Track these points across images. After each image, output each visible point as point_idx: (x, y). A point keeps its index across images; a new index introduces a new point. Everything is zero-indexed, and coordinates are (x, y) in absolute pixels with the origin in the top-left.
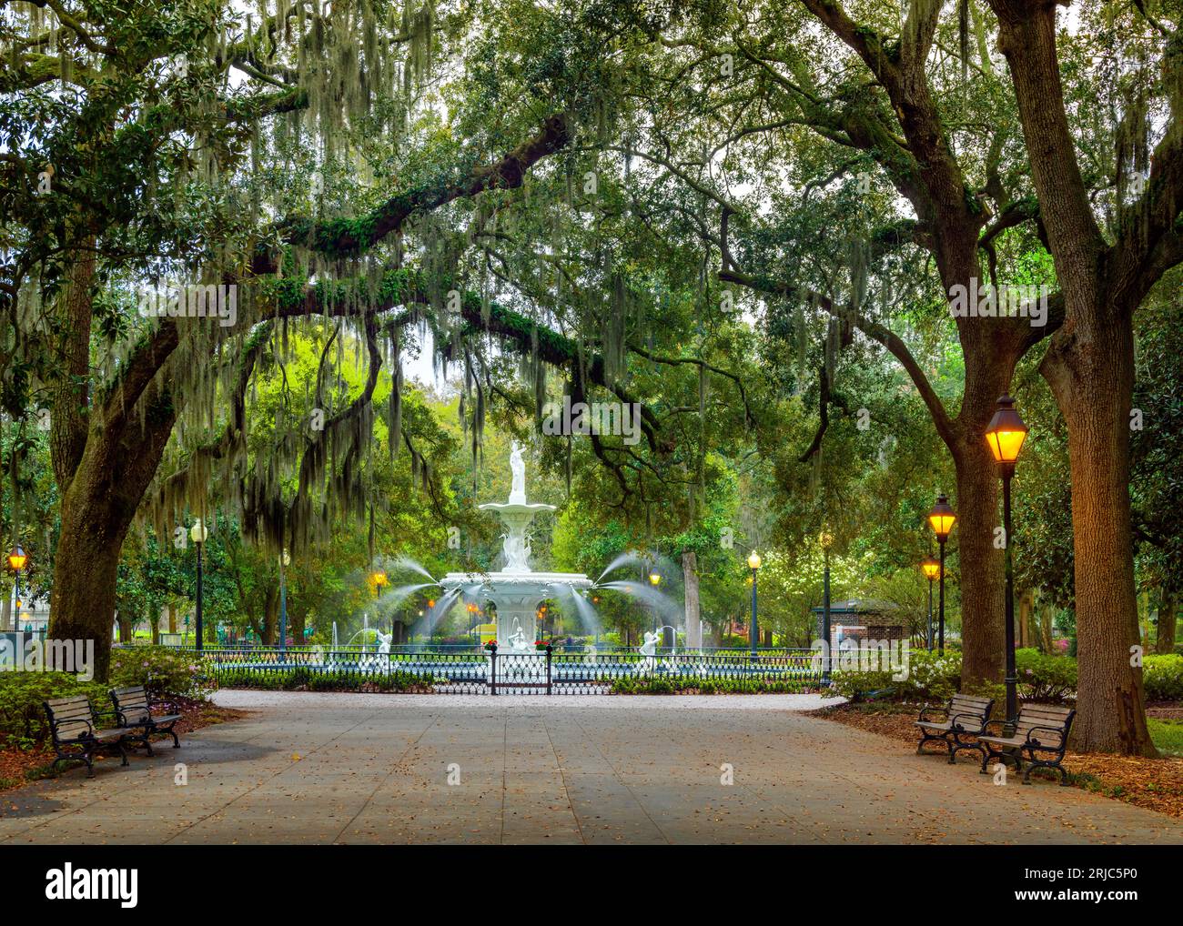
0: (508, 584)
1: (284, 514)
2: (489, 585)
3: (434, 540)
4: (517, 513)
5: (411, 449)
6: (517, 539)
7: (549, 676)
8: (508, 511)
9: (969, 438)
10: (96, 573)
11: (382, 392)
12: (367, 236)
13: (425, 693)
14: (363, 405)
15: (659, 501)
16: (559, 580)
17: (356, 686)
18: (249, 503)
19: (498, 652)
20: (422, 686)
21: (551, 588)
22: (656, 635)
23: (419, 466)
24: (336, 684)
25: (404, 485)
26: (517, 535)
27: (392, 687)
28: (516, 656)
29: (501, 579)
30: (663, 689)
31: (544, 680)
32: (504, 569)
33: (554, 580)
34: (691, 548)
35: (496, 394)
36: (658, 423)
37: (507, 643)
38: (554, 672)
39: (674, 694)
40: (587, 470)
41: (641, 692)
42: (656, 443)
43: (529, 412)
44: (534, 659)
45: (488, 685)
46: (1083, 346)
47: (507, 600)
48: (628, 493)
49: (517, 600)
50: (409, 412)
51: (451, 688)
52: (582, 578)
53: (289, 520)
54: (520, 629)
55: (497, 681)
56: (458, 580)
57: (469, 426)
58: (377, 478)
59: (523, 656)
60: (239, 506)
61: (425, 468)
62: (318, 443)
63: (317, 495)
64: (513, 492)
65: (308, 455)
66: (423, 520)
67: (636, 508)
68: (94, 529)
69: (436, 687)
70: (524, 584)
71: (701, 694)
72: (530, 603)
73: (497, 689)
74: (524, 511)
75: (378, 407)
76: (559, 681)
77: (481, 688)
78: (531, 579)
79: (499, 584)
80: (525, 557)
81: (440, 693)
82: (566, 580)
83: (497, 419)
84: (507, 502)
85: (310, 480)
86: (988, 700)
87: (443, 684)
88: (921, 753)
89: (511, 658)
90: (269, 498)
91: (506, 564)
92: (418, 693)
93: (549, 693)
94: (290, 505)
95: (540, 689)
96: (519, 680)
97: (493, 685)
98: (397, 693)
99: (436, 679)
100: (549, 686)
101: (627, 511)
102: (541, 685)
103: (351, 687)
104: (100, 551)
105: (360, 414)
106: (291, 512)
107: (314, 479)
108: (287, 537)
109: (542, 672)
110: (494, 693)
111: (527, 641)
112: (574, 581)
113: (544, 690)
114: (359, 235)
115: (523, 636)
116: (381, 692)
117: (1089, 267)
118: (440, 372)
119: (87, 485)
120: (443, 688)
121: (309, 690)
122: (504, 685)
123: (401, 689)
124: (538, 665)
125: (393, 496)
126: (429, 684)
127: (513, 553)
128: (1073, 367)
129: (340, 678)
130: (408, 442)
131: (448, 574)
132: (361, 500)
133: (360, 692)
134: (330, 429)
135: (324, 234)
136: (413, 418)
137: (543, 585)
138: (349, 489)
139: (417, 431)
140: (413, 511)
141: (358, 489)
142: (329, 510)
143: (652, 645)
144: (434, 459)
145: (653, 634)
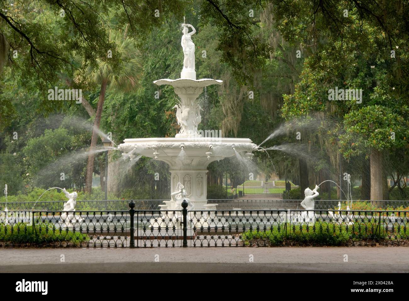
4: (188, 87)
6: (188, 109)
8: (179, 85)
22: (315, 190)
26: (187, 106)
29: (175, 143)
32: (177, 135)
45: (127, 239)
55: (135, 234)
64: (184, 69)
73: (136, 241)
74: (195, 84)
77: (120, 240)
80: (195, 124)
91: (178, 130)
93: (185, 245)
95: (176, 241)
97: (132, 239)
100: (185, 238)
102: (177, 238)
110: (132, 245)
112: (237, 144)
113: (180, 243)
122: (142, 238)
127: (184, 121)
131: (126, 140)
143: (311, 199)
145: (312, 189)
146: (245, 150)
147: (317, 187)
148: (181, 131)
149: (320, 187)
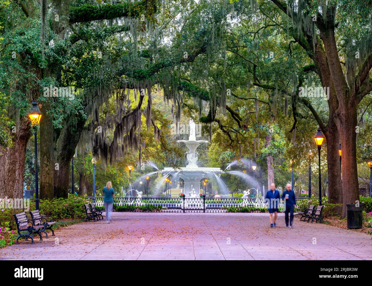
0: (189, 172)
1: (107, 148)
2: (181, 172)
3: (161, 157)
4: (192, 144)
5: (154, 125)
6: (192, 154)
7: (204, 206)
8: (188, 143)
9: (330, 131)
10: (64, 172)
11: (144, 105)
12: (149, 75)
13: (159, 212)
14: (137, 111)
15: (244, 143)
16: (209, 170)
17: (134, 209)
18: (95, 144)
19: (185, 197)
20: (158, 210)
21: (206, 173)
22: (248, 192)
23: (157, 131)
24: (126, 209)
25: (151, 137)
26: (192, 152)
27: (147, 210)
28: (192, 199)
29: (186, 170)
30: (246, 210)
31: (203, 208)
32: (187, 166)
33: (207, 170)
34: (270, 154)
35: (184, 105)
36: (241, 119)
37: (188, 194)
38: (206, 205)
39: (250, 212)
40: (218, 132)
41: (238, 212)
42: (241, 125)
43: (197, 111)
44: (199, 200)
45: (182, 210)
46: (343, 114)
47: (188, 178)
48: (233, 141)
49: (192, 178)
50: (154, 112)
51: (168, 210)
52: (218, 169)
53: (109, 150)
54: (193, 189)
55: (185, 208)
56: (169, 170)
57: (175, 117)
58: (141, 135)
59: (195, 199)
60: (91, 145)
61: (159, 131)
62: (121, 123)
63: (120, 142)
64: (190, 136)
65: (117, 127)
66: (157, 149)
67: (236, 146)
68: (63, 159)
69: (163, 210)
70: (195, 172)
71: (260, 212)
72: (197, 179)
74: (195, 143)
75: (143, 111)
76: (208, 208)
77: (179, 210)
78: (198, 170)
79: (186, 172)
80: (195, 161)
81: (164, 212)
82: (212, 170)
83: (185, 112)
84: (188, 140)
85: (118, 136)
86: (314, 206)
87: (166, 209)
88: (301, 220)
89: (190, 200)
90: (102, 142)
91: (188, 164)
92: (157, 212)
93: (204, 212)
94: (110, 145)
95: (201, 211)
96: (193, 207)
97: (184, 210)
98: (149, 212)
99: (163, 207)
100: (204, 210)
101: (233, 147)
103: (132, 210)
104: (65, 165)
105: (136, 114)
106: (110, 147)
107: (119, 136)
108: (109, 156)
109: (202, 204)
110: (184, 212)
111: (196, 193)
112: (215, 170)
114: (146, 75)
115: (195, 192)
116: (143, 212)
117: (343, 94)
118: (167, 103)
119: (61, 145)
120: (166, 210)
121: (116, 211)
122: (188, 209)
123: (150, 210)
124: (200, 202)
125: (147, 141)
126: (160, 209)
127: (191, 160)
128: (340, 119)
129: (128, 207)
130: (153, 123)
131: (165, 168)
132: (136, 143)
133: (135, 212)
134: (125, 119)
135: (136, 74)
136: (155, 114)
137: (202, 172)
138: (132, 140)
139: (156, 118)
140: (154, 146)
141: (135, 139)
142: (125, 147)
144: (162, 128)
145: (247, 191)
146: (217, 173)
147: (249, 190)
148: (189, 164)
149: (250, 190)
